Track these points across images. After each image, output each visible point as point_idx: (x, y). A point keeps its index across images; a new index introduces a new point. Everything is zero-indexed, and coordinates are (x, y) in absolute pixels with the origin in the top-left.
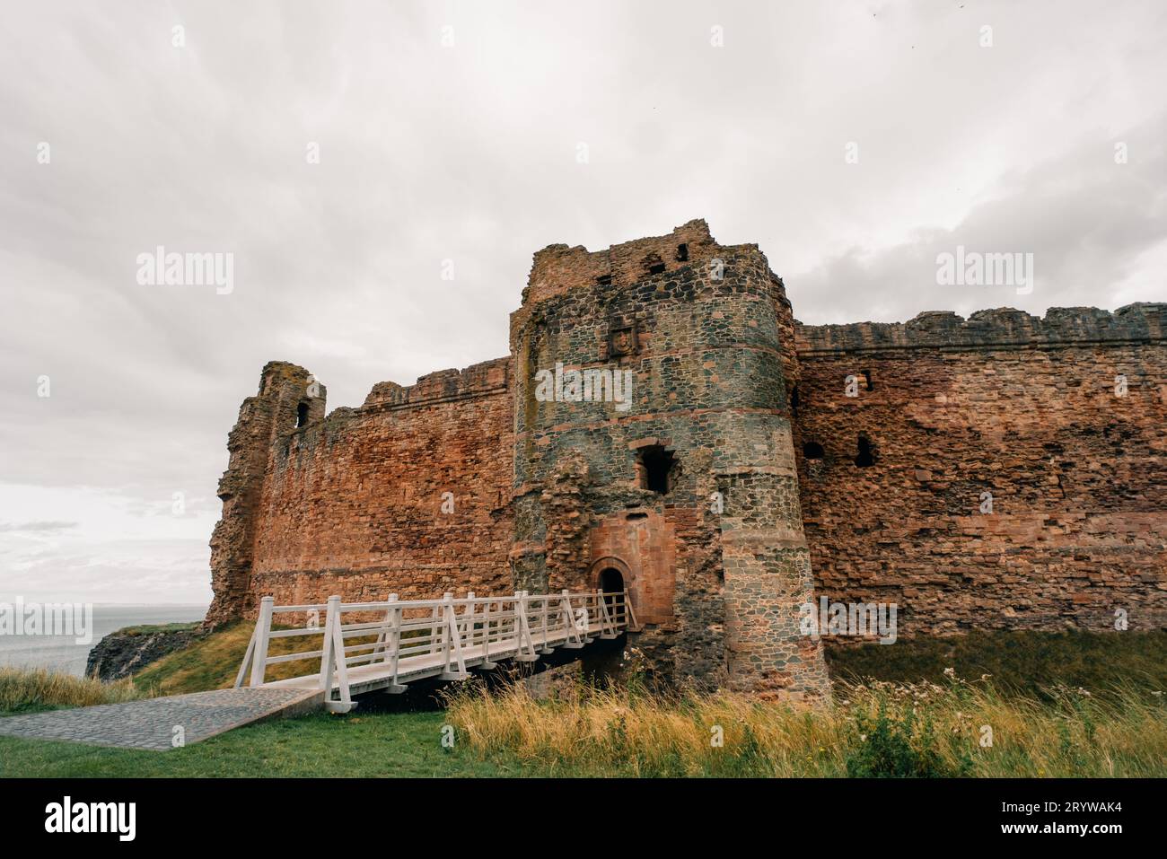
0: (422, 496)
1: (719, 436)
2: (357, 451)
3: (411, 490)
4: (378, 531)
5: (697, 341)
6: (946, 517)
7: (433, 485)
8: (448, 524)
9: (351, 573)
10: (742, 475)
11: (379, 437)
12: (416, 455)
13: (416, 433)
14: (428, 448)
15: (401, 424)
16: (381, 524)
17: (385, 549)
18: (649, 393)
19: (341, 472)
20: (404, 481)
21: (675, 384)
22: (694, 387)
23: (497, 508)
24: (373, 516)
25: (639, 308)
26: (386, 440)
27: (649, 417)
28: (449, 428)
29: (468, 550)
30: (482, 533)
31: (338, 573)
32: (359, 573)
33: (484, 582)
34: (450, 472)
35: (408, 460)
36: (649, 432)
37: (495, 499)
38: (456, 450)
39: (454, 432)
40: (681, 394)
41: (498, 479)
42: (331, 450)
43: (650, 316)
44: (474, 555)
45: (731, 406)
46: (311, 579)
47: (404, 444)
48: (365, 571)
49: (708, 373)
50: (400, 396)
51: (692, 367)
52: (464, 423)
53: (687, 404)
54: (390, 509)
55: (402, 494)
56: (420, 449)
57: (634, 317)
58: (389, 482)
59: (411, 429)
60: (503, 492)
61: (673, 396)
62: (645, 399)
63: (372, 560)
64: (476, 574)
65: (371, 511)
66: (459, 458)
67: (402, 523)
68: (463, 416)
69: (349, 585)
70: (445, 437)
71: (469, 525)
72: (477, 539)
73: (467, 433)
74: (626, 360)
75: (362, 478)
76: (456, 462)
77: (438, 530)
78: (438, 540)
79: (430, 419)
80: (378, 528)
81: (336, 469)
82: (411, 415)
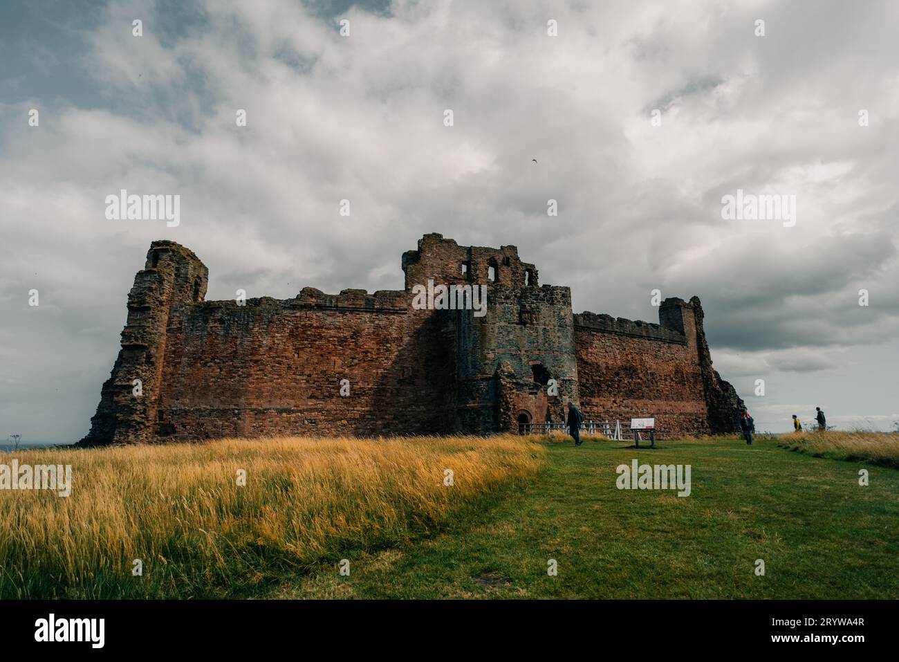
0: (348, 367)
1: (562, 364)
2: (292, 331)
3: (339, 362)
4: (315, 385)
5: (555, 323)
6: (588, 398)
7: (356, 361)
8: (368, 385)
9: (293, 412)
10: (569, 380)
11: (311, 325)
12: (342, 341)
13: (342, 327)
14: (352, 338)
15: (329, 320)
16: (316, 381)
17: (321, 397)
18: (538, 342)
19: (278, 344)
20: (333, 356)
21: (547, 339)
22: (553, 342)
23: (401, 378)
24: (310, 376)
25: (533, 303)
26: (317, 328)
27: (537, 352)
28: (368, 328)
29: (383, 401)
30: (392, 392)
31: (280, 411)
32: (300, 411)
33: (394, 418)
34: (369, 354)
35: (336, 343)
36: (537, 359)
37: (401, 374)
38: (373, 342)
39: (371, 330)
40: (549, 344)
41: (401, 362)
42: (268, 327)
43: (538, 308)
44: (387, 404)
45: (566, 352)
46: (256, 414)
47: (332, 332)
48: (304, 410)
49: (559, 337)
50: (331, 302)
51: (553, 334)
52: (378, 326)
53: (551, 349)
54: (324, 372)
55: (332, 363)
56: (345, 337)
57: (530, 306)
58: (322, 355)
59: (337, 323)
60: (406, 370)
61: (546, 345)
62: (536, 344)
63: (310, 403)
64: (389, 414)
65: (307, 372)
66: (375, 347)
67: (333, 382)
68: (376, 322)
69: (293, 419)
70: (364, 333)
71: (384, 386)
72: (388, 394)
73: (380, 333)
74: (528, 325)
75: (298, 350)
76: (373, 349)
77: (360, 388)
78: (361, 394)
79: (353, 320)
80: (314, 383)
81: (274, 341)
82: (338, 314)
